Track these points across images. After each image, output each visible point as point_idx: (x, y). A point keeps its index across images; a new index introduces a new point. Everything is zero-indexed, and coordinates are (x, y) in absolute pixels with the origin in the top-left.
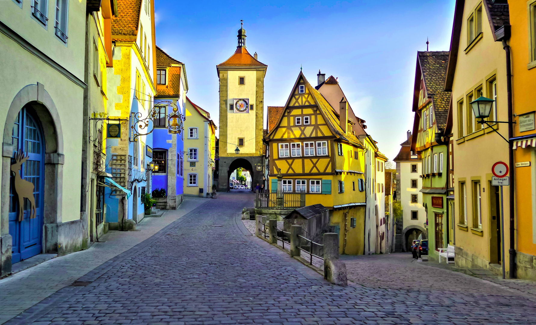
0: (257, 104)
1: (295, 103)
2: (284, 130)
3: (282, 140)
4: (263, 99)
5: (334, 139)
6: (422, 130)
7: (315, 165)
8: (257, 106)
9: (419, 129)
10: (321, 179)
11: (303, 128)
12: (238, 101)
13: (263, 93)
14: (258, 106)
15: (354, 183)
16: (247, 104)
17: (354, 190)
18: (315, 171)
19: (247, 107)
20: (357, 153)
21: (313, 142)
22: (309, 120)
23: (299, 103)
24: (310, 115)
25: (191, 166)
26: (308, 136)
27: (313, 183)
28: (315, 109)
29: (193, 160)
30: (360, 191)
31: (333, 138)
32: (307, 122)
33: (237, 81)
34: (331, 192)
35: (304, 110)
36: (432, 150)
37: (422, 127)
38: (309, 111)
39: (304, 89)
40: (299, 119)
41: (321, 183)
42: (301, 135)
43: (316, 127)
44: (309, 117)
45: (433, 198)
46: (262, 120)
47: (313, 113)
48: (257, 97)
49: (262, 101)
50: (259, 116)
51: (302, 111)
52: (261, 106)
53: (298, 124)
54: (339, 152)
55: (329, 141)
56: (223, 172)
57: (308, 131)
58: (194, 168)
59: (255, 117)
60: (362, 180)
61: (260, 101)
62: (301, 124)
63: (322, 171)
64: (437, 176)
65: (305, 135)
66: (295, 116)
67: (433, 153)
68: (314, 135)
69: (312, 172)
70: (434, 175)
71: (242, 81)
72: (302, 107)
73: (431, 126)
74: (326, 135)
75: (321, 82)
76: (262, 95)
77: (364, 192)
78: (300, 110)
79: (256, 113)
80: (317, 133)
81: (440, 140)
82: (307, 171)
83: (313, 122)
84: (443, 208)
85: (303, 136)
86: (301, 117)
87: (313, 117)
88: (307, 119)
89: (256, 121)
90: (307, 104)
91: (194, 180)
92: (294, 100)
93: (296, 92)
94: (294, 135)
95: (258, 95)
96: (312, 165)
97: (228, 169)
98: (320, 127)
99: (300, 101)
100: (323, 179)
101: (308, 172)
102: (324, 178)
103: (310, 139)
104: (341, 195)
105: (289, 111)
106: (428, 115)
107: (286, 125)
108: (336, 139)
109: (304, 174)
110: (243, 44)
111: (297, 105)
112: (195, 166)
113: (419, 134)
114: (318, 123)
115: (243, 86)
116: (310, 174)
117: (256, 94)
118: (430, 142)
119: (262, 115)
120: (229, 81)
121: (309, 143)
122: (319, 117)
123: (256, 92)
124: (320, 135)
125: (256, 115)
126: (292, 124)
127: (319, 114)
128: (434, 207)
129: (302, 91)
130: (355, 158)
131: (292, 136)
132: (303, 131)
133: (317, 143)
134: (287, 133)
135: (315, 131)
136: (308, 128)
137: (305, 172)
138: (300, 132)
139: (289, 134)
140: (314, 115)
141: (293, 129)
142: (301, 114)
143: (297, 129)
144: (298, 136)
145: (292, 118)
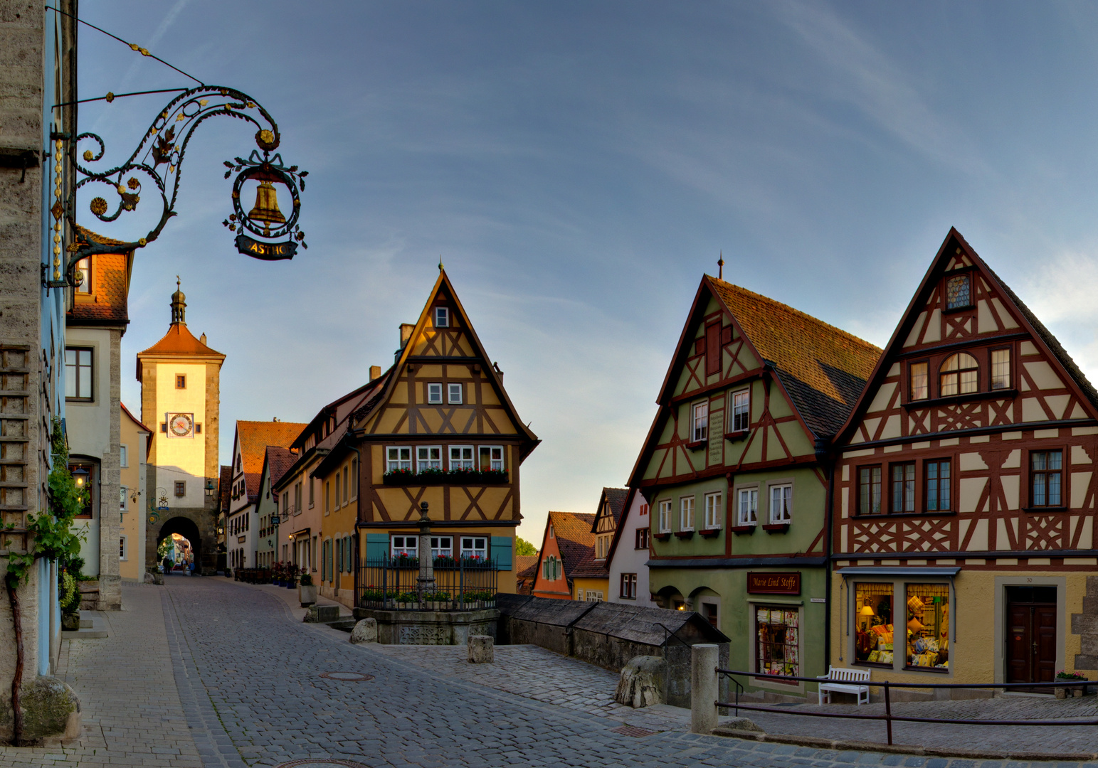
0: (208, 423)
1: (426, 350)
2: (400, 412)
3: (394, 438)
4: (218, 414)
5: (520, 443)
7: (474, 502)
8: (208, 426)
10: (487, 536)
11: (446, 411)
12: (175, 418)
13: (218, 403)
14: (210, 427)
16: (190, 422)
18: (474, 515)
19: (190, 428)
21: (472, 447)
22: (461, 393)
23: (435, 350)
24: (462, 381)
26: (460, 430)
27: (468, 544)
28: (477, 367)
32: (455, 397)
33: (173, 381)
34: (511, 565)
35: (449, 367)
36: (731, 480)
38: (462, 372)
39: (447, 318)
40: (436, 390)
41: (489, 546)
42: (443, 427)
43: (480, 409)
44: (460, 386)
45: (753, 575)
46: (216, 451)
47: (470, 376)
48: (207, 411)
49: (215, 419)
50: (212, 443)
51: (445, 371)
52: (214, 426)
53: (436, 402)
55: (510, 447)
57: (460, 420)
59: (204, 445)
61: (213, 418)
62: (441, 401)
63: (490, 515)
65: (452, 427)
66: (426, 381)
67: (735, 487)
68: (473, 430)
69: (468, 518)
71: (181, 382)
72: (444, 361)
74: (502, 431)
76: (216, 408)
78: (439, 367)
79: (207, 438)
80: (480, 425)
82: (456, 515)
83: (472, 400)
85: (447, 431)
86: (440, 385)
87: (471, 387)
88: (456, 390)
90: (456, 354)
93: (431, 325)
94: (426, 426)
95: (209, 407)
96: (468, 502)
98: (488, 411)
100: (492, 536)
101: (458, 518)
102: (497, 532)
103: (464, 438)
105: (412, 366)
107: (405, 400)
109: (448, 524)
110: (180, 320)
114: (484, 403)
115: (182, 391)
116: (463, 523)
117: (206, 406)
119: (216, 442)
121: (462, 448)
122: (486, 388)
123: (207, 401)
124: (488, 430)
125: (206, 443)
126: (420, 400)
127: (485, 381)
129: (442, 321)
131: (421, 430)
132: (447, 419)
133: (479, 447)
134: (407, 421)
135: (476, 419)
136: (458, 411)
137: (451, 519)
138: (441, 421)
139: (413, 424)
140: (473, 382)
141: (422, 411)
142: (441, 376)
143: (434, 411)
144: (435, 430)
145: (419, 386)
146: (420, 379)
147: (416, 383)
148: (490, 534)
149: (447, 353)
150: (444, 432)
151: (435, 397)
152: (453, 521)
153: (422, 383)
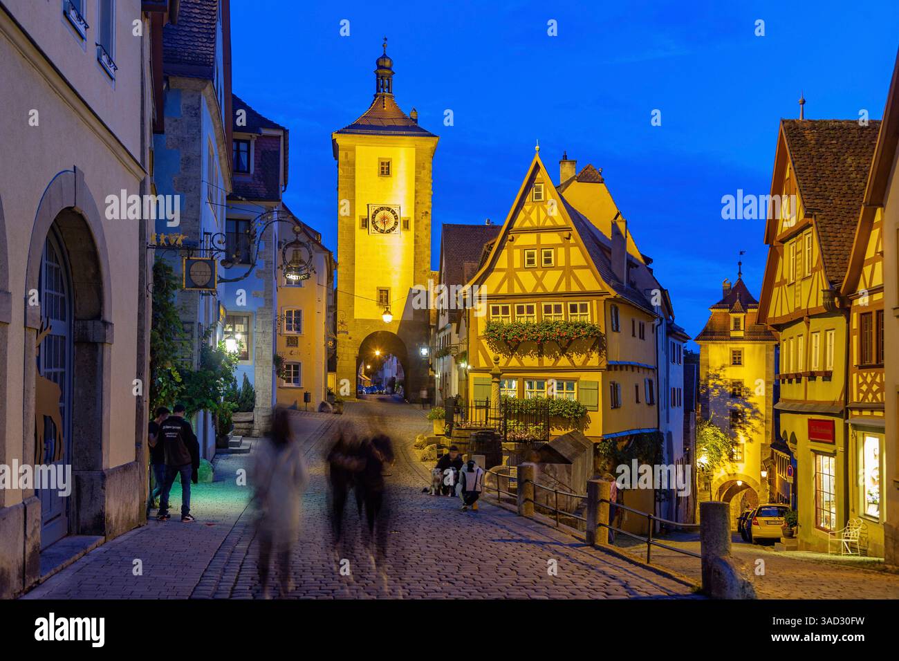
0: (418, 219)
1: (523, 222)
2: (501, 275)
3: (495, 297)
4: (430, 207)
5: (604, 298)
6: (783, 282)
7: (563, 352)
8: (418, 221)
9: (778, 279)
10: (576, 380)
11: (539, 273)
12: (377, 212)
14: (420, 222)
15: (637, 387)
16: (396, 218)
17: (637, 401)
19: (396, 223)
20: (643, 325)
21: (562, 303)
22: (553, 257)
23: (531, 221)
24: (555, 246)
25: (288, 345)
26: (550, 290)
27: (560, 387)
28: (566, 234)
29: (293, 333)
30: (649, 404)
31: (602, 295)
32: (548, 261)
33: (376, 168)
34: (598, 406)
35: (543, 235)
36: (808, 323)
37: (785, 277)
38: (555, 238)
39: (542, 192)
40: (531, 255)
41: (578, 387)
42: (536, 288)
43: (568, 271)
44: (553, 251)
45: (810, 421)
47: (561, 242)
48: (417, 203)
49: (427, 213)
50: (424, 243)
51: (539, 239)
52: (425, 222)
53: (531, 266)
54: (612, 325)
55: (595, 302)
56: (345, 358)
57: (551, 281)
58: (295, 349)
59: (413, 245)
60: (651, 382)
61: (424, 213)
62: (536, 265)
63: (578, 363)
64: (819, 379)
65: (544, 288)
66: (523, 248)
67: (811, 330)
68: (562, 289)
69: (558, 364)
70: (812, 376)
71: (385, 169)
72: (539, 230)
73: (807, 274)
74: (588, 288)
75: (568, 176)
77: (655, 406)
78: (535, 235)
79: (416, 236)
80: (568, 284)
81: (833, 304)
83: (562, 263)
84: (834, 443)
85: (540, 291)
86: (536, 251)
87: (561, 251)
88: (548, 254)
89: (416, 254)
90: (549, 223)
91: (296, 374)
92: (521, 215)
93: (527, 200)
94: (522, 286)
95: (419, 199)
97: (357, 353)
98: (574, 271)
99: (534, 216)
100: (581, 380)
101: (550, 365)
102: (584, 376)
103: (555, 295)
104: (615, 411)
105: (510, 236)
106: (801, 251)
107: (505, 266)
108: (608, 297)
109: (541, 370)
110: (387, 90)
111: (527, 224)
112: (297, 345)
113: (776, 290)
114: (572, 265)
115: (387, 179)
116: (554, 370)
117: (416, 197)
118: (804, 307)
119: (427, 241)
120: (357, 167)
121: (553, 304)
124: (575, 288)
125: (416, 242)
126: (517, 264)
127: (573, 245)
128: (812, 441)
129: (538, 196)
130: (640, 337)
131: (517, 290)
132: (539, 281)
133: (569, 304)
134: (506, 284)
135: (564, 280)
136: (550, 273)
137: (545, 365)
138: (534, 282)
139: (511, 286)
140: (563, 246)
141: (520, 274)
142: (535, 243)
143: (529, 274)
144: (529, 290)
145: (517, 253)
146: (518, 247)
147: (515, 250)
148: (579, 378)
149: (541, 222)
150: (537, 291)
151: (531, 262)
152: (546, 367)
153: (519, 250)
